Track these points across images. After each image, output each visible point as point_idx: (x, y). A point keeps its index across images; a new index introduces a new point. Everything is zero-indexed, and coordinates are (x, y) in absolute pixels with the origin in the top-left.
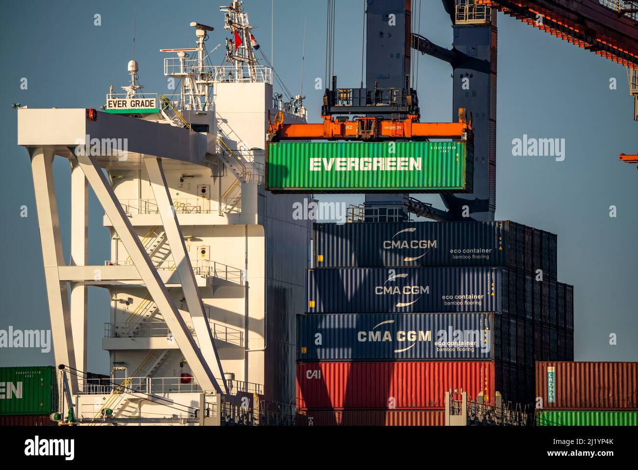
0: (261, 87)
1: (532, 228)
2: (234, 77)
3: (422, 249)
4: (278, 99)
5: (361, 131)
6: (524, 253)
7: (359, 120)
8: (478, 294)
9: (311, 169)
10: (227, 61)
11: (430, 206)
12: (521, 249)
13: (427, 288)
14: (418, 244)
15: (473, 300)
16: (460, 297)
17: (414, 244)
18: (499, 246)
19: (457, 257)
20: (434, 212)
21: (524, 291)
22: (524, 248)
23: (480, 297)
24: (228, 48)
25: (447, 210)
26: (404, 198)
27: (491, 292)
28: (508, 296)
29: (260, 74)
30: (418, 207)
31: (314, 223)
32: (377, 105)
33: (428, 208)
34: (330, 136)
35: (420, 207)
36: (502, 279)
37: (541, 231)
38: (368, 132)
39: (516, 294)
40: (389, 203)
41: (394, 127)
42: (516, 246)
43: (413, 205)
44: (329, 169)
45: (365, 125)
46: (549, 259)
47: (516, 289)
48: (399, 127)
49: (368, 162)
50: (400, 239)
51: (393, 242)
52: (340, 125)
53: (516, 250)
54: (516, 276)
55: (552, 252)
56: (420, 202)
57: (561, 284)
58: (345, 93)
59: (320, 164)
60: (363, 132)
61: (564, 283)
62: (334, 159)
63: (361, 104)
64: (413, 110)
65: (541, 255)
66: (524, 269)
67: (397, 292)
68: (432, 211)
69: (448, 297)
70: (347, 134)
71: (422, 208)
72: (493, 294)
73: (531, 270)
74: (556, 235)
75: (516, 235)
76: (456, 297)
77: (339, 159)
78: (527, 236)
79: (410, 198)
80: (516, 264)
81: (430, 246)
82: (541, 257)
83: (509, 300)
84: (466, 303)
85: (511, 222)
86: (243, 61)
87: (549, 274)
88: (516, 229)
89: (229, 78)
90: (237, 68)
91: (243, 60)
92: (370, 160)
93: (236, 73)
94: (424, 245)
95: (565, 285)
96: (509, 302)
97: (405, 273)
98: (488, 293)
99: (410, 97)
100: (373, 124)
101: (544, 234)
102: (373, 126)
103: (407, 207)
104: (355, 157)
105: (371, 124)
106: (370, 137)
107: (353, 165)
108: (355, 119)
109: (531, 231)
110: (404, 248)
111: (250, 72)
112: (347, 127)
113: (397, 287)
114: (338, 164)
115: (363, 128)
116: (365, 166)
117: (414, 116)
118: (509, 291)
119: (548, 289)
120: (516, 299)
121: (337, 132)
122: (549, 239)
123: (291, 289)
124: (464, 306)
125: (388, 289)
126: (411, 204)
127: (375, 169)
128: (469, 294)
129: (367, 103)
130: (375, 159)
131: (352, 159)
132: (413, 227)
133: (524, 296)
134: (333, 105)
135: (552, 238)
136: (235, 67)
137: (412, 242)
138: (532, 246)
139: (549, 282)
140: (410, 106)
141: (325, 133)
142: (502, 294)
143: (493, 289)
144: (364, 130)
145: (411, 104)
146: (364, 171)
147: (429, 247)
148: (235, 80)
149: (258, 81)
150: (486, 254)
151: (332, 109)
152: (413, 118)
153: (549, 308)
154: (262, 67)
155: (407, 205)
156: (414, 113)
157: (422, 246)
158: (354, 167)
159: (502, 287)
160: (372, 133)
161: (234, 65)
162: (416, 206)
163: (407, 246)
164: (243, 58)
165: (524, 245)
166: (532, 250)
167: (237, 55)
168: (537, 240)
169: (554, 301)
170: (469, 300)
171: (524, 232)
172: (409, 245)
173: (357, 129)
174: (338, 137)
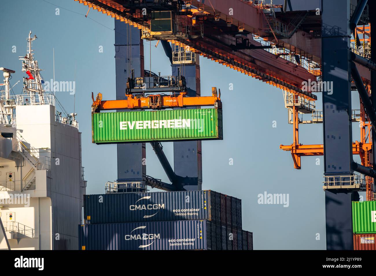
0: (47, 108)
1: (225, 195)
2: (29, 102)
3: (155, 210)
4: (58, 115)
5: (151, 104)
6: (220, 211)
7: (150, 97)
8: (191, 238)
9: (121, 129)
10: (24, 92)
11: (160, 181)
12: (219, 209)
13: (159, 235)
14: (152, 207)
15: (189, 242)
16: (180, 240)
17: (150, 207)
18: (204, 206)
19: (177, 214)
20: (163, 185)
21: (221, 236)
22: (220, 208)
23: (193, 240)
24: (25, 83)
25: (171, 183)
26: (143, 176)
27: (200, 236)
28: (211, 239)
29: (46, 99)
30: (152, 181)
31: (84, 195)
32: (160, 87)
33: (159, 182)
34: (132, 107)
35: (154, 182)
36: (207, 227)
37: (231, 197)
38: (156, 104)
39: (216, 237)
40: (133, 180)
41: (172, 100)
42: (215, 206)
43: (149, 181)
44: (132, 128)
45: (153, 100)
46: (236, 215)
47: (216, 234)
48: (175, 101)
49: (157, 123)
50: (140, 204)
51: (136, 206)
52: (138, 100)
53: (215, 209)
54: (216, 226)
55: (238, 211)
56: (153, 178)
57: (245, 231)
58: (140, 80)
59: (126, 125)
60: (152, 104)
61: (246, 230)
62: (135, 122)
63: (150, 86)
64: (183, 89)
65: (231, 212)
66: (221, 221)
67: (139, 238)
68: (161, 184)
69: (172, 241)
70: (142, 106)
71: (155, 183)
72: (201, 238)
73: (225, 222)
74: (241, 200)
75: (215, 199)
76: (178, 240)
77: (138, 122)
78: (222, 200)
79: (147, 176)
80: (216, 218)
81: (160, 207)
82: (231, 214)
83: (211, 241)
84: (184, 244)
85: (211, 191)
86: (35, 92)
87: (237, 225)
88: (215, 196)
89: (27, 102)
90: (31, 96)
91: (35, 90)
92: (157, 121)
93: (31, 99)
94: (156, 207)
95: (247, 232)
96: (211, 243)
97: (144, 226)
98: (198, 237)
99: (181, 81)
100: (158, 99)
101: (233, 199)
102: (158, 100)
103: (145, 182)
104: (148, 120)
105: (157, 99)
106: (157, 107)
107: (147, 125)
108: (147, 96)
109: (224, 197)
110: (143, 209)
111: (40, 98)
112: (142, 101)
113: (139, 235)
114: (138, 125)
115: (152, 102)
116: (154, 126)
117: (184, 93)
118: (211, 236)
119: (236, 235)
120: (216, 241)
121: (136, 104)
122: (236, 202)
123: (70, 240)
124: (183, 246)
125: (133, 236)
126: (148, 180)
127: (161, 127)
128: (186, 238)
129: (154, 86)
130: (161, 121)
131: (147, 121)
132: (149, 196)
133: (221, 239)
134: (133, 88)
135: (238, 202)
136: (30, 96)
137: (148, 205)
138: (226, 206)
139: (237, 230)
140: (181, 87)
141: (128, 106)
142: (207, 237)
143: (201, 234)
144: (153, 103)
145: (182, 86)
146: (154, 129)
147: (159, 209)
148: (30, 104)
149: (46, 104)
150: (196, 212)
151: (132, 90)
152: (183, 94)
153: (237, 247)
154: (48, 95)
155: (145, 181)
156: (184, 91)
157: (155, 208)
158: (147, 127)
159: (207, 233)
160: (158, 105)
161: (29, 93)
162: (151, 181)
163: (145, 208)
164: (35, 89)
165: (221, 206)
166: (226, 209)
167: (31, 87)
168: (228, 203)
169: (240, 242)
170: (186, 242)
171: (220, 197)
172: (146, 207)
173: (149, 103)
174: (137, 107)
